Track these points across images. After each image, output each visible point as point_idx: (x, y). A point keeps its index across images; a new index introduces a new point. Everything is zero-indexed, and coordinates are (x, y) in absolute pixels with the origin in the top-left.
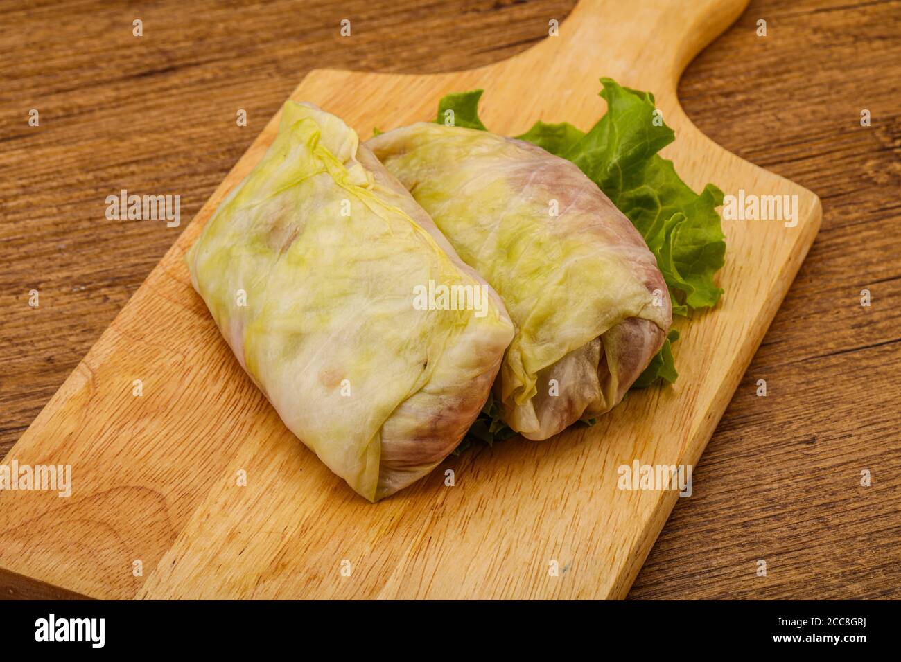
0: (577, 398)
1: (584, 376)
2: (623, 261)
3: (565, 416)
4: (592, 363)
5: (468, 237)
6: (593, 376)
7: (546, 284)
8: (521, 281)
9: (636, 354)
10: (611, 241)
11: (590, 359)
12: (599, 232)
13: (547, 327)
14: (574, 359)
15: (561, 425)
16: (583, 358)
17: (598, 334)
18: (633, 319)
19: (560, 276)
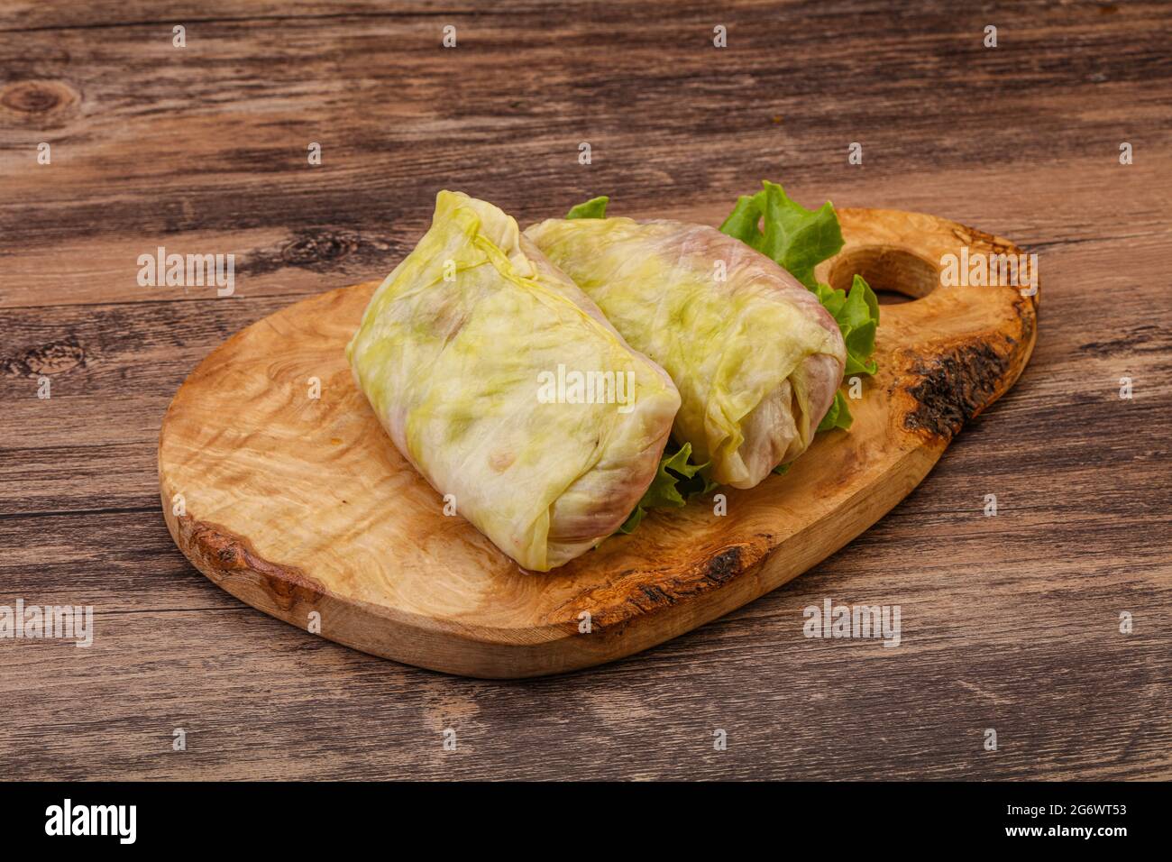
0: (778, 438)
1: (782, 417)
2: (795, 303)
3: (770, 459)
4: (786, 404)
5: (638, 314)
6: (789, 417)
7: (726, 338)
8: (702, 342)
9: (824, 389)
10: (779, 287)
11: (784, 400)
12: (763, 281)
13: (738, 376)
14: (769, 404)
15: (767, 469)
16: (777, 400)
17: (787, 374)
18: (815, 356)
19: (739, 328)
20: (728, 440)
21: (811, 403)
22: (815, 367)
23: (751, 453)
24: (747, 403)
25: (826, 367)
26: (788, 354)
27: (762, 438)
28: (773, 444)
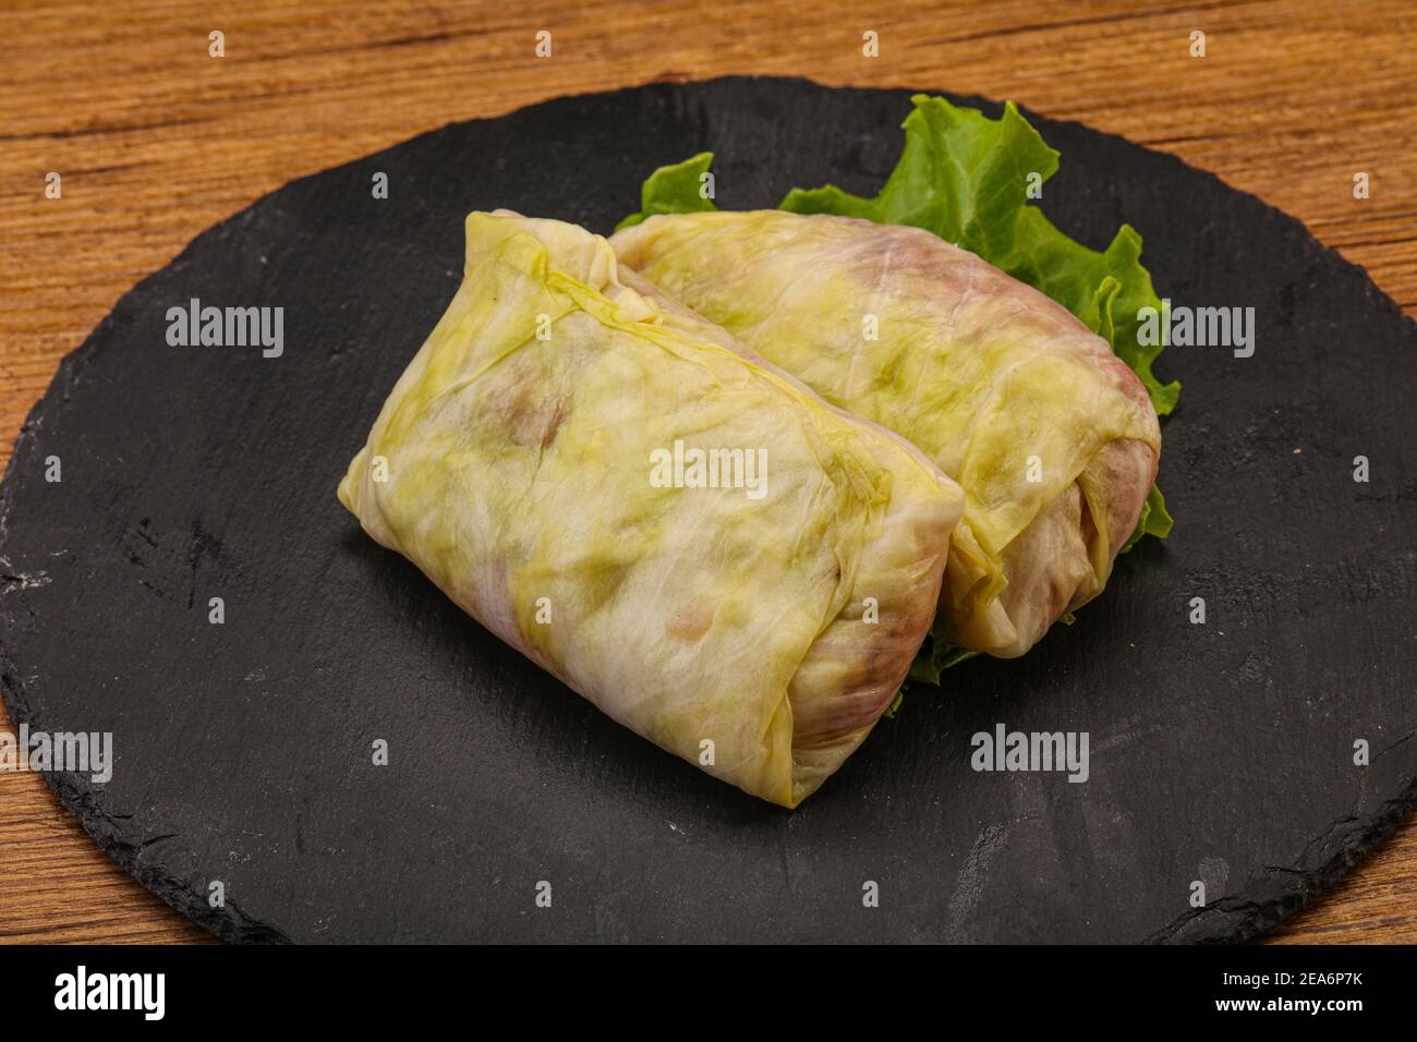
0: (1061, 577)
1: (1067, 543)
2: (1080, 357)
3: (1047, 609)
4: (1071, 521)
6: (1077, 541)
7: (974, 414)
8: (932, 418)
9: (1131, 493)
10: (1052, 331)
11: (1070, 516)
12: (1028, 321)
13: (998, 478)
14: (1048, 522)
15: (1042, 626)
16: (1060, 514)
17: (1076, 474)
18: (1117, 442)
19: (996, 398)
20: (984, 582)
21: (1110, 518)
22: (1117, 460)
23: (1019, 601)
24: (1014, 521)
25: (1135, 460)
26: (1077, 442)
27: (1037, 576)
28: (1054, 588)
